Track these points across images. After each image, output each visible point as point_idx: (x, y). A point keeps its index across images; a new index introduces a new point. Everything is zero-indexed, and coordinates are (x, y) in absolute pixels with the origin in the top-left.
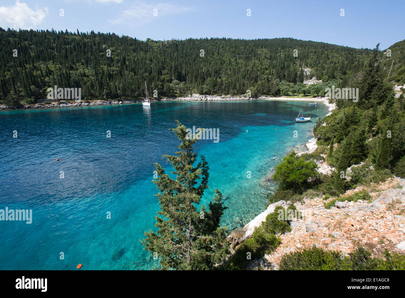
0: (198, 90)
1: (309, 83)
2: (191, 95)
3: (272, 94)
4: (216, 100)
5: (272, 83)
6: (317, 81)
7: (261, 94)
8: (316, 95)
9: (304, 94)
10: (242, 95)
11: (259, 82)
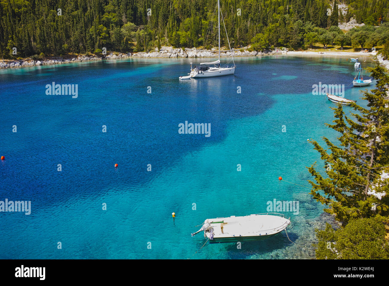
0: (171, 39)
1: (346, 27)
2: (159, 47)
3: (293, 46)
4: (202, 55)
5: (292, 28)
6: (357, 24)
7: (275, 46)
8: (360, 47)
9: (342, 45)
10: (246, 48)
11: (271, 26)
